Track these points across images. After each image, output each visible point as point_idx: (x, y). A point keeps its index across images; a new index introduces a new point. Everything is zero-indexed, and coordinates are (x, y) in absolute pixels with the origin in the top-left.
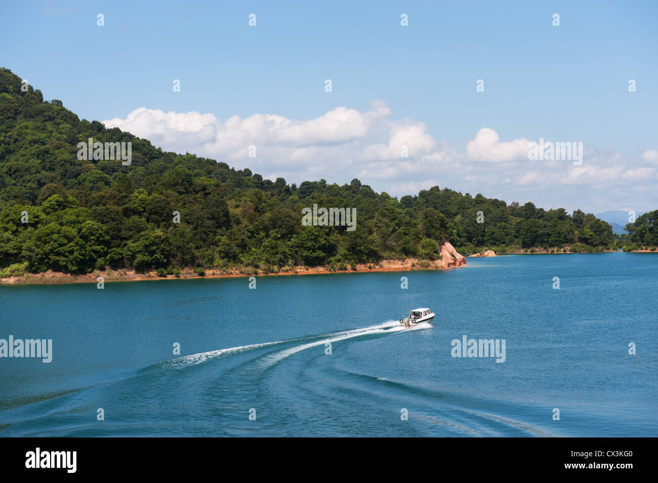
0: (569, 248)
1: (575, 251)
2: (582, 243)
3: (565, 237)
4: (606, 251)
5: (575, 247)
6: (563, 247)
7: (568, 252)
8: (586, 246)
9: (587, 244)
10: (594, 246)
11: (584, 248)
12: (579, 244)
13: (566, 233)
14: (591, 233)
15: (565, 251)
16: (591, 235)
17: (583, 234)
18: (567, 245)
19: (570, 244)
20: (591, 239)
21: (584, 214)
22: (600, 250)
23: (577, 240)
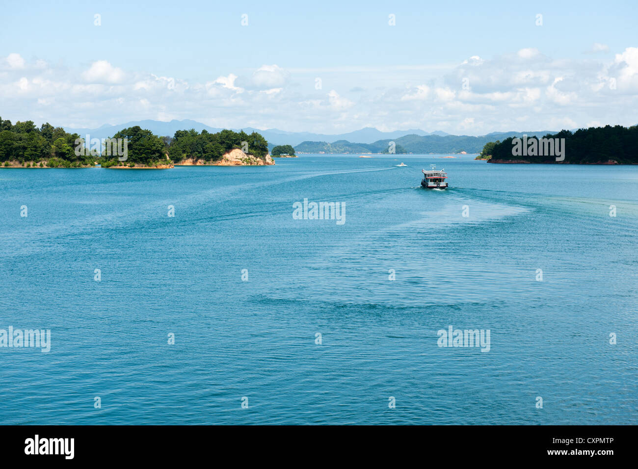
0: (46, 163)
1: (52, 166)
2: (59, 157)
3: (42, 151)
4: (84, 166)
5: (52, 161)
6: (40, 161)
7: (45, 167)
8: (64, 160)
9: (65, 159)
10: (72, 161)
11: (61, 163)
12: (56, 158)
13: (42, 147)
14: (69, 148)
15: (41, 165)
16: (68, 150)
17: (60, 148)
18: (43, 159)
19: (47, 159)
20: (68, 154)
21: (53, 128)
22: (77, 165)
23: (54, 154)
